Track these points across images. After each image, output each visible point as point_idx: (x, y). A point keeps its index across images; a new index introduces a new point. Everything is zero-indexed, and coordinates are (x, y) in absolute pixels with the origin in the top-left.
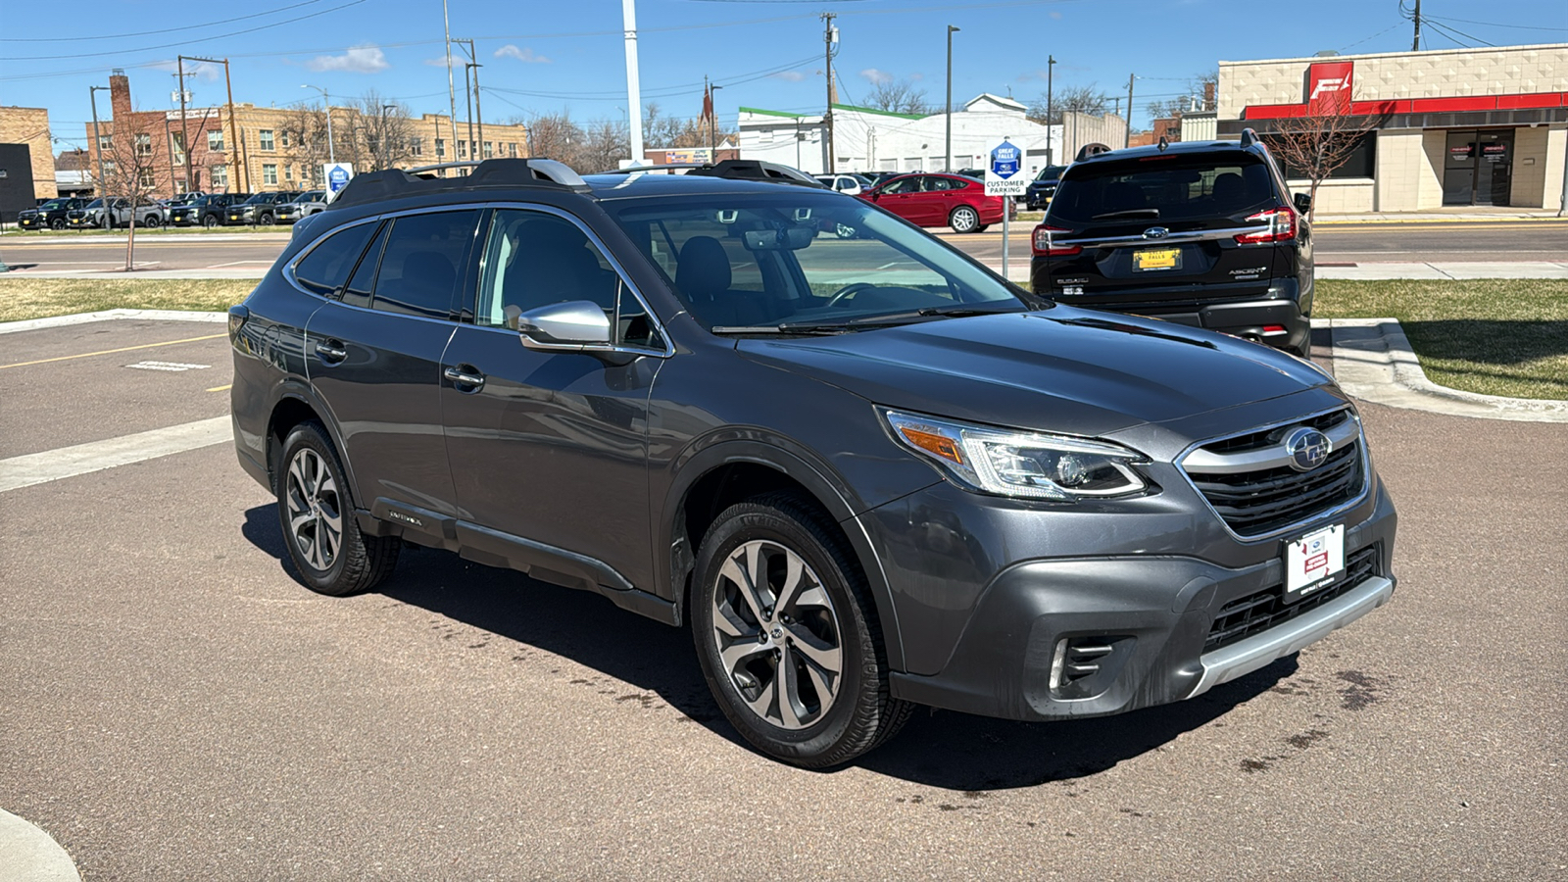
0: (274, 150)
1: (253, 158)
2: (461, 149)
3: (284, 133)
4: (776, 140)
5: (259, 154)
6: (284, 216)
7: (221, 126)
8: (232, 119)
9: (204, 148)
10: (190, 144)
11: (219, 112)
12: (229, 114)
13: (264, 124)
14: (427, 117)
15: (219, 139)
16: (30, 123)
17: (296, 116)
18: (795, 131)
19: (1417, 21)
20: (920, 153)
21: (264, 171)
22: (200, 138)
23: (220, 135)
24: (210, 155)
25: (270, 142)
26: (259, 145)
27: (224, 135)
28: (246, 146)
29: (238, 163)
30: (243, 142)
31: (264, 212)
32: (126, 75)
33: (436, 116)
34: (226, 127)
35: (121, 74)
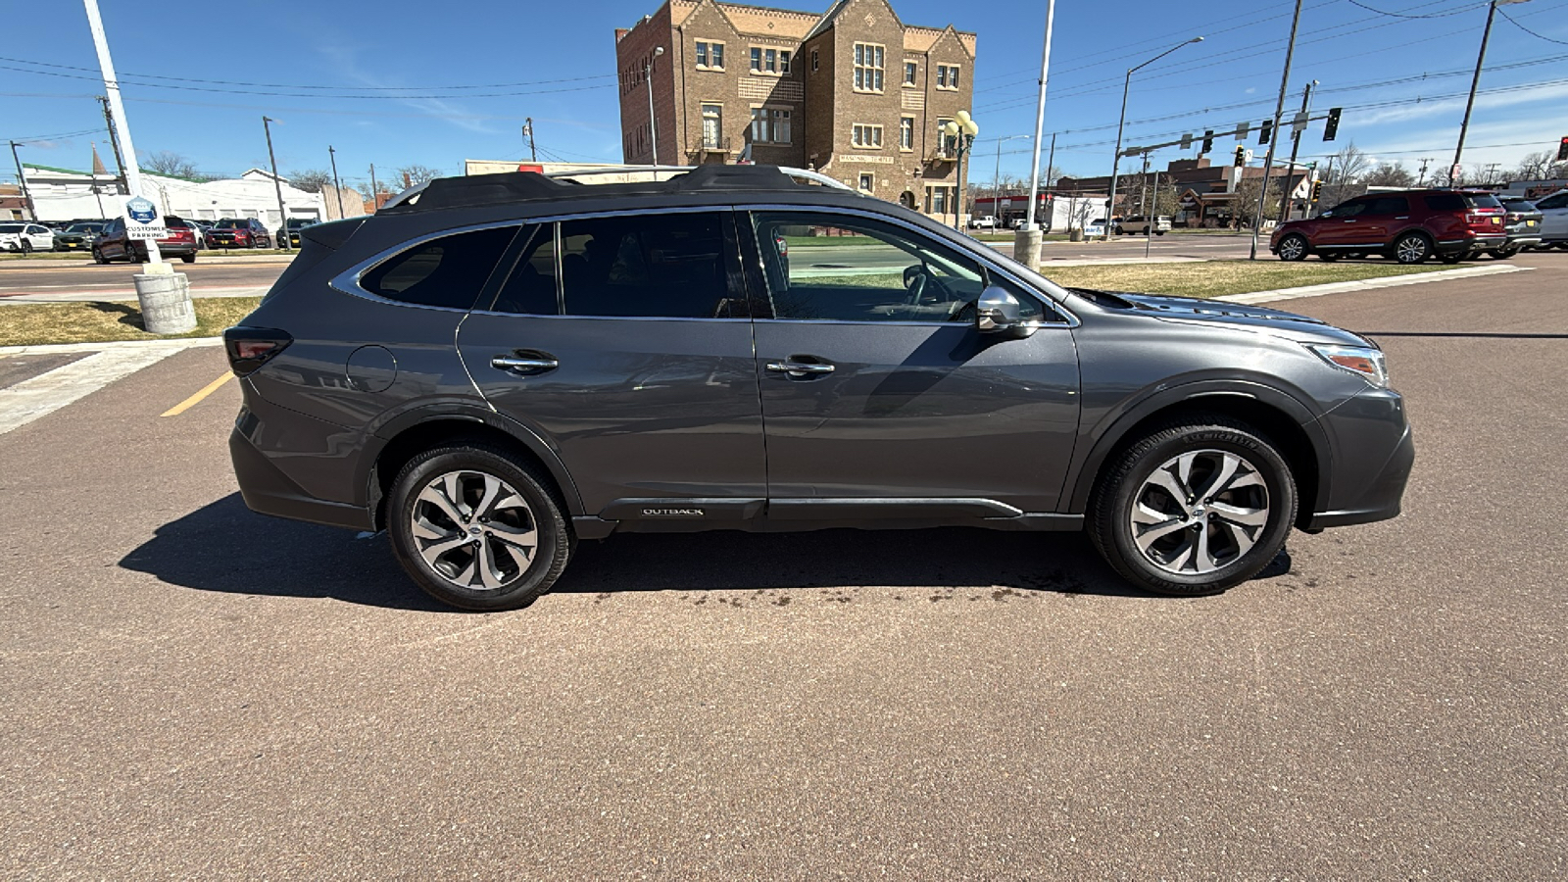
4: (69, 191)
18: (90, 186)
19: (533, 148)
20: (212, 207)
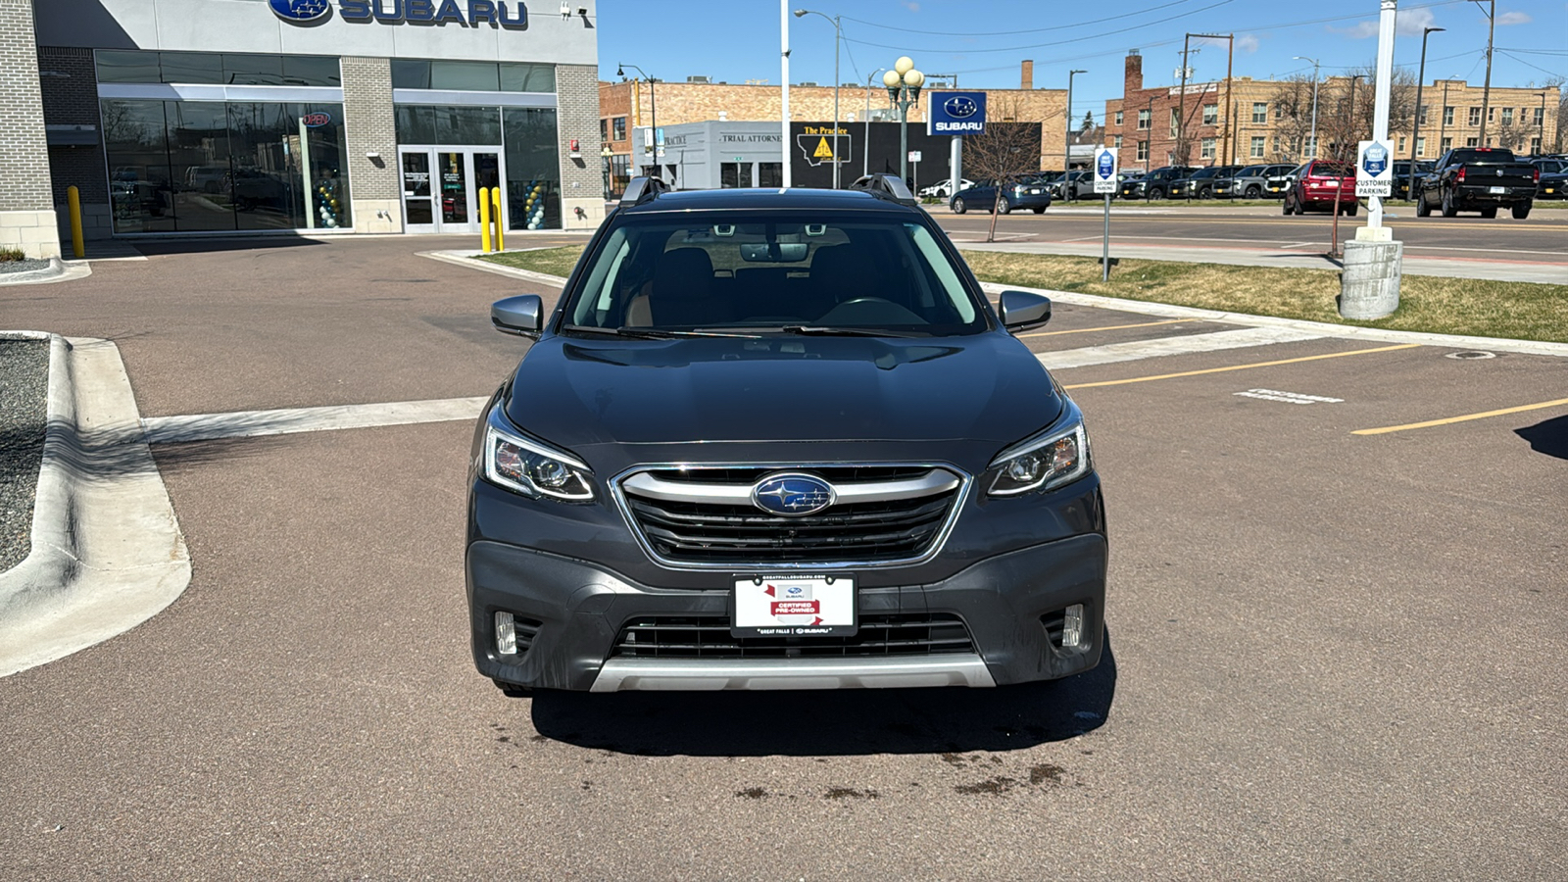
0: (1266, 123)
1: (1243, 131)
2: (1474, 116)
3: (1278, 106)
5: (1250, 127)
6: (1220, 191)
7: (1217, 100)
8: (1228, 92)
9: (1199, 122)
10: (1186, 117)
11: (1218, 87)
12: (1226, 89)
13: (1260, 97)
14: (1439, 83)
15: (1214, 113)
16: (1052, 104)
17: (1290, 88)
21: (1253, 144)
22: (1196, 112)
23: (1215, 109)
24: (1203, 128)
25: (1263, 115)
26: (1251, 118)
27: (1219, 111)
28: (1238, 119)
29: (1227, 136)
30: (1235, 116)
31: (1204, 187)
32: (1140, 55)
33: (1447, 81)
34: (1222, 102)
35: (1136, 54)
